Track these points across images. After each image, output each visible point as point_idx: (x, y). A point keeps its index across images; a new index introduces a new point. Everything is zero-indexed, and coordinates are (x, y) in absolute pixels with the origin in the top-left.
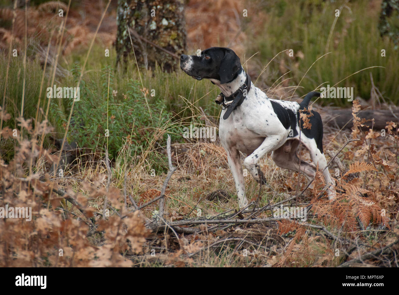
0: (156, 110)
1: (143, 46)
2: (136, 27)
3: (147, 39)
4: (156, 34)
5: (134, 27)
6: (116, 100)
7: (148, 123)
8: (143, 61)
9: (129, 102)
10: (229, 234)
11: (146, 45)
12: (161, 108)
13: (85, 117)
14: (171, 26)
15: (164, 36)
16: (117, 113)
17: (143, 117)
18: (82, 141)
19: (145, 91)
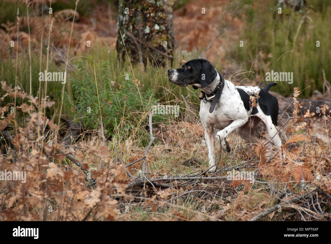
0: (146, 97)
1: (139, 46)
2: (133, 31)
3: (142, 41)
4: (150, 37)
5: (131, 31)
6: (114, 89)
7: (139, 108)
8: (139, 58)
9: (124, 90)
10: (195, 187)
11: (141, 46)
12: (150, 95)
13: (89, 103)
14: (162, 30)
15: (156, 39)
16: (114, 99)
17: (135, 102)
18: (86, 121)
19: (137, 82)
